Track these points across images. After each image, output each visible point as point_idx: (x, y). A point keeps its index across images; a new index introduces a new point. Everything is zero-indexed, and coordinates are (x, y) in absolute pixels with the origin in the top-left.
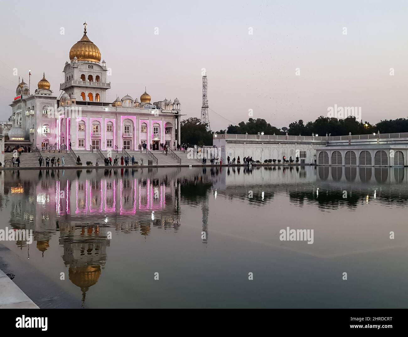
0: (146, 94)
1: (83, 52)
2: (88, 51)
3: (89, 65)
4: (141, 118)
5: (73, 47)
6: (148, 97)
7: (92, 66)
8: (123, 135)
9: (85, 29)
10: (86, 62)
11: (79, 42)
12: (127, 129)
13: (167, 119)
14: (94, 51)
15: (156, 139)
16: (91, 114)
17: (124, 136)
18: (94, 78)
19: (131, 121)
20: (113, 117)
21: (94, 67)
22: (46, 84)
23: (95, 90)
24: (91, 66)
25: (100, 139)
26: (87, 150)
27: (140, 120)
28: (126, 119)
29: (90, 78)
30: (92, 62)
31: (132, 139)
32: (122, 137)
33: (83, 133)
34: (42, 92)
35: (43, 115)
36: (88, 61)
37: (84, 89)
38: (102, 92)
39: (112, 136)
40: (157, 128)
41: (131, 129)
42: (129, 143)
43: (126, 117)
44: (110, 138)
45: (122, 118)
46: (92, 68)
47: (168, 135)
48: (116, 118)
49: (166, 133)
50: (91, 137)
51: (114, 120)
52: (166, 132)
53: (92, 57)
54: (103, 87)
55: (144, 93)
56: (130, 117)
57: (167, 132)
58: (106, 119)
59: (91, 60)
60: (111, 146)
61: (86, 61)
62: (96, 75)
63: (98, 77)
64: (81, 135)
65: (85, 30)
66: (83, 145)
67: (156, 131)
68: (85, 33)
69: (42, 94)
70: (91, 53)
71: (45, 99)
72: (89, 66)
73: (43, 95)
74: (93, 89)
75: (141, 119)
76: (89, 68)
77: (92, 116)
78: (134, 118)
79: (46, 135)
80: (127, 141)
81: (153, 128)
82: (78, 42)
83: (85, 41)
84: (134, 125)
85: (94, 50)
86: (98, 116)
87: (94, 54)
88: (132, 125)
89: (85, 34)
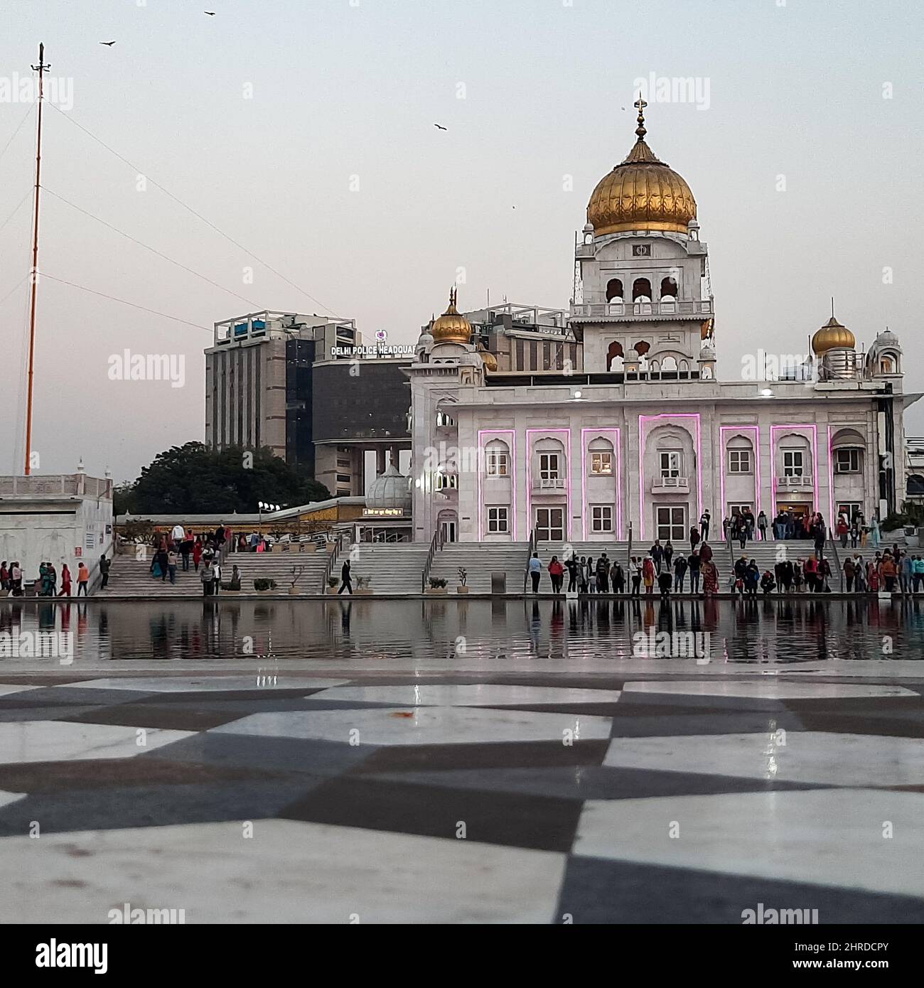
0: (833, 325)
1: (614, 207)
2: (631, 195)
3: (636, 243)
4: (726, 420)
5: (599, 188)
6: (843, 338)
7: (648, 247)
8: (652, 486)
9: (641, 121)
10: (630, 234)
11: (618, 166)
12: (670, 461)
13: (842, 417)
14: (653, 192)
15: (794, 497)
16: (529, 415)
17: (654, 491)
18: (656, 288)
19: (684, 435)
20: (614, 421)
21: (656, 249)
22: (458, 326)
23: (660, 328)
24: (642, 248)
25: (566, 504)
26: (517, 542)
27: (721, 428)
28: (662, 427)
29: (642, 287)
30: (648, 231)
31: (689, 500)
32: (649, 493)
33: (502, 485)
34: (438, 353)
36: (635, 231)
37: (621, 329)
38: (688, 334)
39: (612, 493)
40: (798, 456)
41: (684, 461)
42: (679, 516)
43: (657, 419)
44: (603, 498)
45: (645, 422)
46: (648, 253)
47: (846, 481)
48: (622, 423)
49: (836, 473)
50: (532, 496)
51: (614, 435)
52: (836, 467)
53: (662, 216)
54: (684, 317)
55: (825, 322)
56: (675, 419)
57: (845, 467)
58: (583, 430)
59: (645, 225)
60: (607, 526)
61: (627, 233)
62: (662, 277)
64: (496, 491)
65: (641, 125)
66: (503, 527)
67: (793, 467)
68: (641, 133)
69: (438, 362)
70: (642, 203)
71: (441, 378)
72: (635, 247)
73: (443, 365)
74: (653, 329)
75: (723, 424)
76: (635, 254)
78: (693, 422)
79: (445, 497)
80: (671, 508)
81: (776, 455)
83: (639, 163)
84: (695, 448)
85: (667, 191)
87: (669, 204)
88: (687, 449)
89: (641, 139)
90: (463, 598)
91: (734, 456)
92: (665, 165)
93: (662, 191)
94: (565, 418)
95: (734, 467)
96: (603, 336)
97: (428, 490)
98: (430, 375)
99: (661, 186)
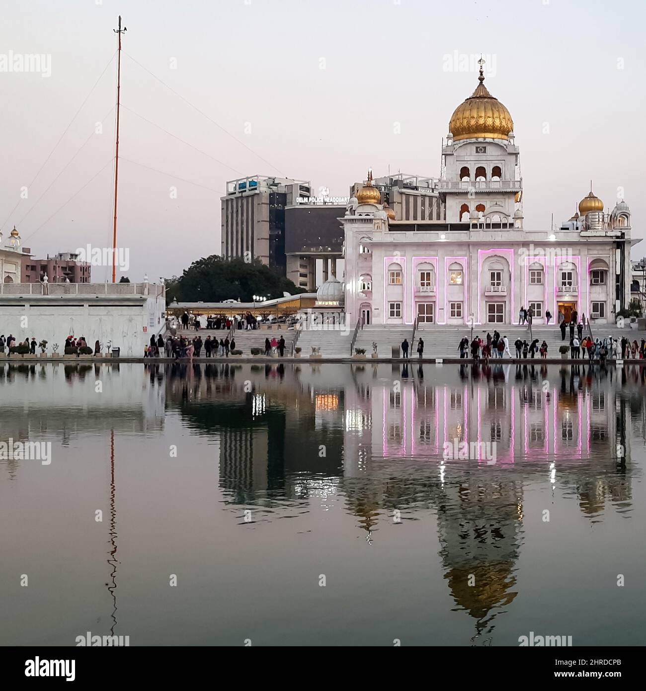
0: (591, 197)
1: (465, 124)
2: (475, 116)
3: (478, 146)
5: (456, 113)
6: (597, 204)
7: (485, 148)
8: (485, 291)
9: (481, 73)
10: (474, 140)
11: (468, 99)
12: (496, 277)
13: (595, 252)
14: (488, 115)
15: (567, 298)
16: (415, 249)
17: (486, 294)
18: (489, 172)
19: (504, 261)
20: (464, 253)
21: (489, 149)
22: (372, 193)
23: (491, 196)
24: (481, 149)
25: (435, 302)
26: (406, 323)
28: (492, 256)
29: (481, 172)
30: (485, 138)
31: (507, 299)
32: (483, 295)
33: (397, 289)
34: (360, 210)
35: (360, 255)
36: (477, 138)
38: (507, 200)
39: (461, 295)
40: (570, 274)
41: (504, 277)
42: (500, 309)
43: (490, 252)
44: (457, 298)
45: (481, 254)
46: (485, 152)
47: (597, 289)
48: (468, 254)
49: (591, 284)
50: (415, 297)
51: (464, 262)
52: (591, 281)
53: (493, 130)
54: (505, 190)
55: (587, 195)
56: (500, 252)
57: (596, 281)
58: (445, 258)
59: (483, 135)
60: (459, 314)
61: (473, 139)
62: (492, 166)
63: (497, 171)
64: (394, 293)
65: (481, 74)
66: (398, 314)
67: (567, 281)
68: (481, 79)
69: (360, 215)
70: (481, 121)
71: (361, 225)
72: (477, 148)
73: (364, 217)
74: (487, 197)
76: (477, 152)
77: (417, 253)
78: (509, 254)
79: (364, 295)
80: (496, 304)
81: (557, 273)
82: (466, 100)
83: (480, 97)
84: (510, 269)
85: (496, 115)
86: (428, 252)
87: (497, 123)
88: (506, 270)
89: (481, 83)
90: (375, 361)
91: (533, 274)
92: (495, 99)
93: (493, 114)
94: (435, 250)
95: (533, 281)
96: (457, 201)
97: (354, 291)
98: (355, 223)
99: (492, 110)
